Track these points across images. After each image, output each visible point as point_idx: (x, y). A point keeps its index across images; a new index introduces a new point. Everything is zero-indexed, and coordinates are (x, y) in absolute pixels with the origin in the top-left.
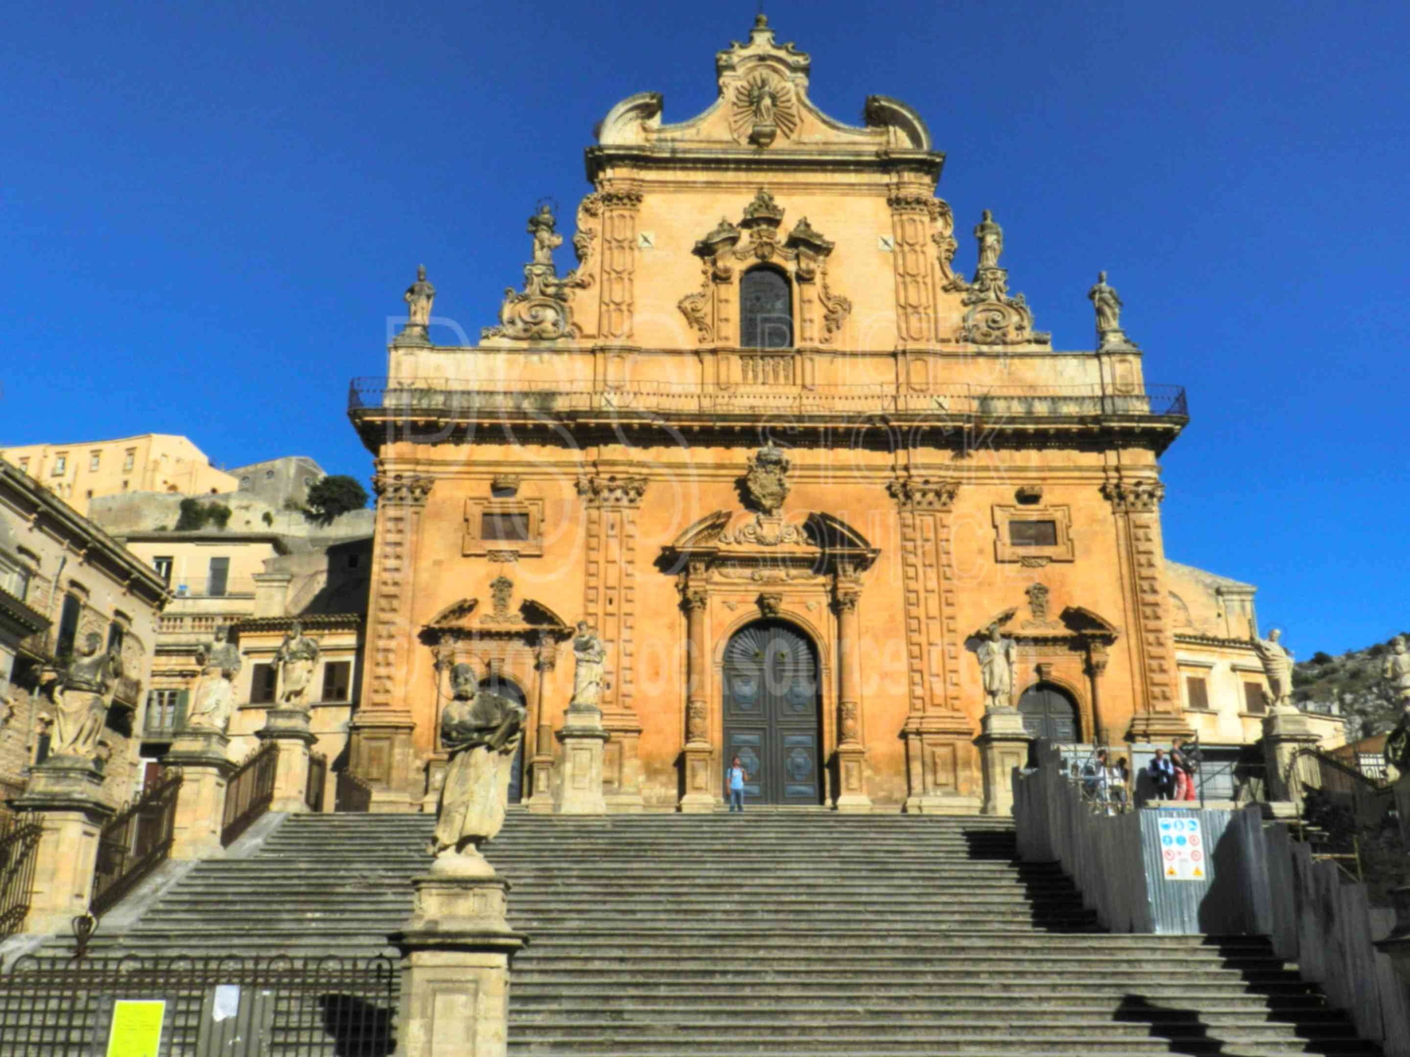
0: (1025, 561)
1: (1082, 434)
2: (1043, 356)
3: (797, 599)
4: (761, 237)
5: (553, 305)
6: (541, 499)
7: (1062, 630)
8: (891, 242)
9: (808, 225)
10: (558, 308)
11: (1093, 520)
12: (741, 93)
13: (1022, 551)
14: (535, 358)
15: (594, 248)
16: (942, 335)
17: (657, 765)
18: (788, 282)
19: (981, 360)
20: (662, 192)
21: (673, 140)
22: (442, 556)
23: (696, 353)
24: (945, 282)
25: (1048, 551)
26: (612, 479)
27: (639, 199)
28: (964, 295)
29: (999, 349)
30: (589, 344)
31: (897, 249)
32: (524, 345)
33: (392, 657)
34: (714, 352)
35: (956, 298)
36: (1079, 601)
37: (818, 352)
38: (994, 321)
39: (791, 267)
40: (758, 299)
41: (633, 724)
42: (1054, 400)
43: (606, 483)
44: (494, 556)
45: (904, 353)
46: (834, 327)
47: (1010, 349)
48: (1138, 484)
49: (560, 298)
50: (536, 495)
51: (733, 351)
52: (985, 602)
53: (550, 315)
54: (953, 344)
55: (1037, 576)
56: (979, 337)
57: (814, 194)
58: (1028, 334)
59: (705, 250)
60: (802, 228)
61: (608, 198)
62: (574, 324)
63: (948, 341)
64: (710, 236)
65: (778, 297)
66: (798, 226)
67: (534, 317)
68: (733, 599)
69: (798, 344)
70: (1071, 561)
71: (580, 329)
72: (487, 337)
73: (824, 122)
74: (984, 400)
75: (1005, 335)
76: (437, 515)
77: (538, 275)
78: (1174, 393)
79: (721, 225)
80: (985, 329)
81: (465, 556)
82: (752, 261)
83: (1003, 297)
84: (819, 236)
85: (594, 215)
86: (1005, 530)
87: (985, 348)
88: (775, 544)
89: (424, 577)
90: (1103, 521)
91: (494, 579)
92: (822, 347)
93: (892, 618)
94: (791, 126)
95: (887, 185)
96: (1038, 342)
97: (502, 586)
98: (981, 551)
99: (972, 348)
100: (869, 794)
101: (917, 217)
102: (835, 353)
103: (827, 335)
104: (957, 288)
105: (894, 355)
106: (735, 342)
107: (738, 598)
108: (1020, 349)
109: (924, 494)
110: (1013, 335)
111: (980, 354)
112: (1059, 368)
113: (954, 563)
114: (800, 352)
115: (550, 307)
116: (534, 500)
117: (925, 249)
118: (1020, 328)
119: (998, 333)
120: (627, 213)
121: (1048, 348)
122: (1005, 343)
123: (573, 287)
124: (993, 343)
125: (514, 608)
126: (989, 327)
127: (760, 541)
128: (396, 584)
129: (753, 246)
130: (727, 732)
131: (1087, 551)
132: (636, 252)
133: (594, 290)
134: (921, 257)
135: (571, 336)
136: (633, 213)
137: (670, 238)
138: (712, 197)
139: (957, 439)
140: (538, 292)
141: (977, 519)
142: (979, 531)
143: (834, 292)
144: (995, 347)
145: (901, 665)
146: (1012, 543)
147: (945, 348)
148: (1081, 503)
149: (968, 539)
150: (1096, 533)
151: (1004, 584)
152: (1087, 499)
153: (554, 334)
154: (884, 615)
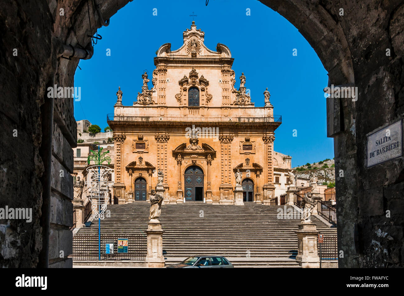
0: (245, 154)
1: (259, 126)
2: (252, 108)
3: (199, 161)
4: (193, 80)
5: (148, 96)
6: (147, 140)
7: (252, 168)
8: (221, 81)
9: (203, 77)
10: (149, 97)
11: (260, 145)
12: (189, 43)
13: (245, 151)
14: (145, 109)
15: (157, 83)
16: (231, 103)
17: (172, 194)
18: (199, 91)
19: (239, 109)
20: (171, 69)
21: (173, 55)
22: (128, 152)
23: (179, 108)
24: (233, 91)
25: (250, 151)
26: (162, 136)
27: (167, 71)
28: (237, 94)
29: (243, 106)
30: (156, 105)
31: (223, 82)
32: (142, 106)
34: (183, 107)
35: (235, 94)
36: (256, 162)
37: (205, 107)
38: (243, 100)
39: (200, 87)
40: (192, 95)
41: (167, 186)
42: (254, 118)
43: (161, 137)
44: (138, 152)
45: (223, 107)
46: (209, 102)
47: (246, 106)
48: (270, 137)
49: (150, 95)
50: (147, 139)
51: (187, 107)
52: (237, 162)
53: (148, 98)
54: (234, 105)
55: (248, 156)
56: (239, 103)
57: (205, 69)
58: (249, 103)
59: (181, 83)
60: (202, 78)
61: (160, 70)
62: (153, 101)
63: (233, 104)
64: (182, 80)
65: (196, 94)
66: (201, 77)
67: (144, 99)
68: (186, 162)
69: (201, 105)
70: (255, 154)
71: (154, 102)
72: (134, 104)
73: (207, 50)
74: (239, 118)
75: (245, 103)
76: (127, 144)
77: (145, 89)
78: (279, 117)
79: (184, 77)
80: (241, 102)
81: (133, 152)
82: (191, 85)
83: (245, 94)
84: (206, 80)
85: (157, 75)
86: (242, 147)
87: (240, 106)
88: (195, 150)
89: (125, 157)
90: (262, 145)
91: (139, 157)
92: (206, 106)
93: (218, 165)
94: (200, 51)
95: (221, 67)
96: (251, 105)
97: (141, 159)
98: (237, 151)
99: (237, 106)
100: (212, 199)
101: (227, 75)
102: (209, 108)
103: (207, 103)
104: (235, 92)
105: (221, 108)
106: (187, 105)
107: (188, 161)
108: (248, 106)
109: (226, 139)
110: (247, 103)
111: (239, 108)
112: (256, 111)
113: (231, 154)
114: (201, 107)
115: (148, 97)
116: (146, 141)
117: (229, 82)
118: (248, 102)
119: (243, 103)
120: (163, 74)
121: (254, 106)
122: (245, 105)
123: (153, 92)
124: (242, 105)
125: (144, 163)
126: (242, 101)
127: (192, 149)
128: (120, 158)
129: (191, 82)
130: (185, 187)
131: (258, 152)
132: (166, 84)
133: (157, 93)
134: (228, 84)
135: (152, 104)
136: (165, 74)
137: (173, 80)
138: (182, 69)
139: (233, 127)
140: (145, 93)
141: (236, 144)
142: (237, 147)
143: (208, 93)
144: (242, 106)
145: (220, 175)
146: (243, 150)
147: (232, 106)
148: (258, 141)
149: (235, 149)
150: (260, 147)
151: (241, 158)
152: (259, 140)
153: (149, 103)
154: (217, 165)
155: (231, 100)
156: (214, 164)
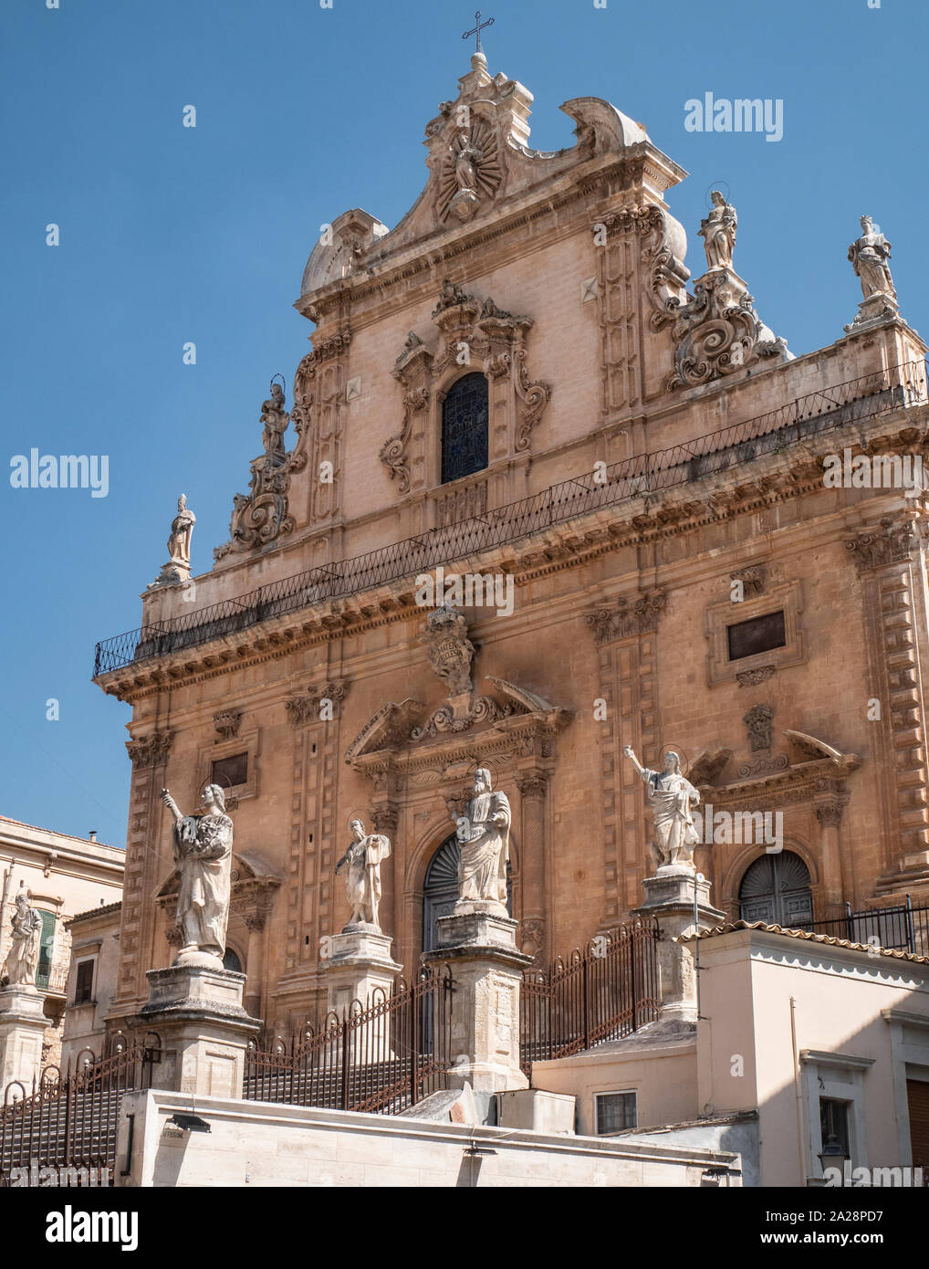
0: (744, 680)
6: (256, 731)
7: (787, 769)
8: (595, 288)
9: (494, 306)
10: (277, 502)
11: (833, 594)
12: (446, 166)
13: (739, 665)
14: (256, 569)
15: (312, 418)
16: (650, 392)
18: (486, 386)
19: (695, 408)
20: (368, 324)
23: (395, 510)
24: (654, 316)
25: (772, 657)
27: (349, 343)
29: (717, 385)
30: (299, 535)
31: (599, 294)
32: (247, 557)
33: (135, 940)
34: (409, 503)
35: (666, 334)
37: (512, 465)
38: (711, 348)
39: (486, 366)
40: (460, 419)
43: (308, 697)
45: (603, 432)
46: (532, 426)
47: (731, 380)
49: (279, 489)
50: (256, 726)
51: (428, 497)
53: (269, 512)
54: (663, 398)
55: (760, 696)
56: (692, 376)
58: (751, 350)
59: (404, 380)
61: (319, 355)
62: (289, 517)
63: (655, 398)
64: (398, 362)
65: (479, 408)
67: (257, 521)
68: (426, 809)
69: (492, 463)
70: (802, 664)
71: (293, 521)
74: (695, 462)
75: (722, 363)
76: (178, 772)
79: (408, 343)
80: (699, 363)
82: (448, 376)
83: (723, 309)
85: (312, 380)
86: (720, 641)
87: (700, 390)
92: (516, 457)
93: (590, 795)
94: (494, 182)
95: (589, 213)
98: (691, 679)
99: (684, 396)
102: (532, 460)
103: (522, 440)
104: (667, 320)
105: (594, 437)
106: (432, 484)
107: (429, 807)
108: (742, 375)
109: (622, 619)
110: (733, 359)
111: (695, 401)
114: (495, 472)
115: (271, 504)
116: (250, 734)
117: (629, 282)
119: (715, 363)
120: (334, 365)
122: (722, 375)
123: (290, 473)
124: (708, 380)
126: (705, 358)
127: (452, 729)
131: (826, 643)
132: (343, 408)
133: (307, 471)
135: (286, 531)
136: (340, 363)
137: (376, 377)
138: (414, 309)
139: (655, 530)
140: (262, 491)
141: (688, 634)
142: (690, 653)
143: (535, 378)
144: (713, 384)
145: (595, 858)
146: (732, 657)
147: (652, 410)
148: (818, 574)
149: (678, 666)
150: (835, 613)
151: (718, 718)
152: (824, 567)
153: (272, 536)
154: (581, 793)
155: (648, 373)
156: (567, 796)
